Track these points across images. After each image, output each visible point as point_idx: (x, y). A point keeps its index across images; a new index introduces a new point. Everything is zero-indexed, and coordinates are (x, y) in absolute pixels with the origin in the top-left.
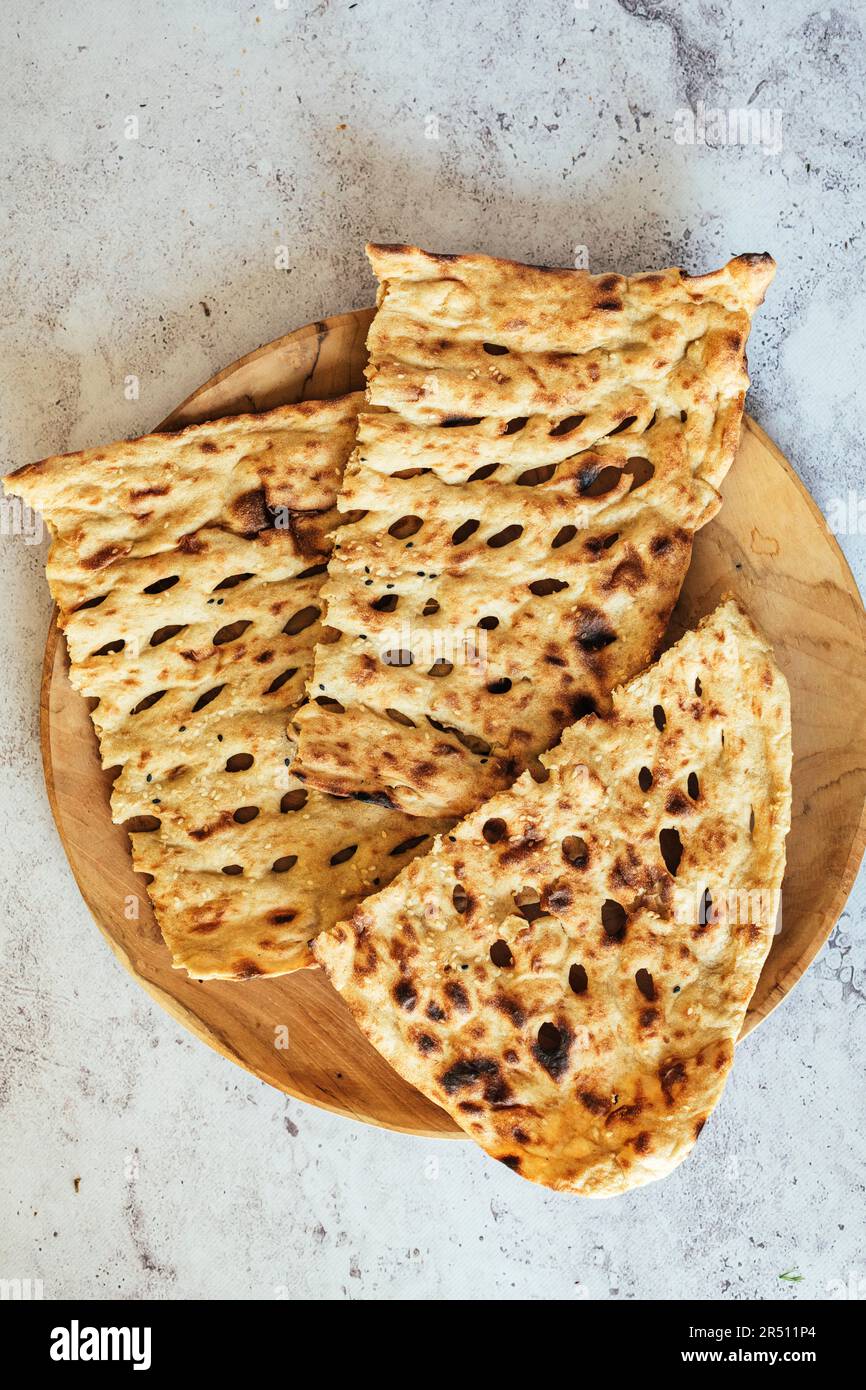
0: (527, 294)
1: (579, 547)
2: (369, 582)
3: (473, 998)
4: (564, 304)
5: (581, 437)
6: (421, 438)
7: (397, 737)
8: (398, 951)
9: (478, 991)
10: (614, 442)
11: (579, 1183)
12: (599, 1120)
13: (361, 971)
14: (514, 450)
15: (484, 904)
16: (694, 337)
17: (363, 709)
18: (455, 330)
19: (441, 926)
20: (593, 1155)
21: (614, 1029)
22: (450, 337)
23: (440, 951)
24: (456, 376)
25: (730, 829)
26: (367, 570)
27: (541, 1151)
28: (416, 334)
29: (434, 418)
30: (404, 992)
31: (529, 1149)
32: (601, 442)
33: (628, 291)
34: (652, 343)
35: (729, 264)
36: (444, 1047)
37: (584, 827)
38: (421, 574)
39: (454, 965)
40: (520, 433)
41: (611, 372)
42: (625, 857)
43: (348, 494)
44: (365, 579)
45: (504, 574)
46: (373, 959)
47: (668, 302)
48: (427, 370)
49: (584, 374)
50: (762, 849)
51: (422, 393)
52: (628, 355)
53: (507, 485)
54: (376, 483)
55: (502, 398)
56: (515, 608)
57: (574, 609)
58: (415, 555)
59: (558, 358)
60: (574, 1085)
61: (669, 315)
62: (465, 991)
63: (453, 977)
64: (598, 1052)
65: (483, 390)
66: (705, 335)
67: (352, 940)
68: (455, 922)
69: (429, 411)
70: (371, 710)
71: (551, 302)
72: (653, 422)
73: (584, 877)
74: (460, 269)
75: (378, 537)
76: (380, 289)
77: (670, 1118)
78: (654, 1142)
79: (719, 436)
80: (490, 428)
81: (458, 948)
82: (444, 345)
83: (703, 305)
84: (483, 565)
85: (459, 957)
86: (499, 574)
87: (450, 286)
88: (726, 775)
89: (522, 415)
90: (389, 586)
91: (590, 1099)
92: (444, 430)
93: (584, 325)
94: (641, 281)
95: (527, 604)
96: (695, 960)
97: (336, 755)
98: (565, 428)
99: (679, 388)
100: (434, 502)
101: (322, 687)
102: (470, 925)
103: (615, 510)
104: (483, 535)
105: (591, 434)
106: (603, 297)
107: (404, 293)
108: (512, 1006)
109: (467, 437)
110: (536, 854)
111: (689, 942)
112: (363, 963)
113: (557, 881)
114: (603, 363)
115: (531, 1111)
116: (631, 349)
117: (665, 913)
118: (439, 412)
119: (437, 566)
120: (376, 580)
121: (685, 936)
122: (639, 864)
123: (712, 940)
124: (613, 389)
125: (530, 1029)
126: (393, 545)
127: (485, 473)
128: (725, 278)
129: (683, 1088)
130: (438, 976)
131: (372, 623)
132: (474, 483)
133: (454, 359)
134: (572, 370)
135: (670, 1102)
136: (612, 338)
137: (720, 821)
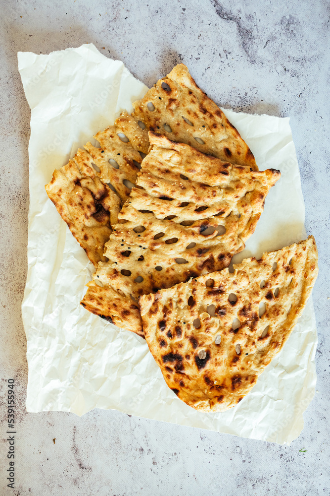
0: (198, 162)
1: (195, 251)
2: (122, 245)
3: (183, 334)
4: (210, 168)
5: (205, 214)
6: (151, 200)
7: (119, 299)
8: (166, 310)
9: (186, 332)
10: (215, 219)
11: (196, 405)
12: (208, 387)
13: (152, 312)
14: (181, 212)
15: (198, 305)
16: (249, 191)
17: (110, 287)
18: (172, 167)
19: (182, 307)
20: (203, 397)
21: (224, 360)
22: (169, 169)
23: (178, 315)
24: (169, 183)
25: (282, 310)
26: (123, 240)
27: (187, 391)
28: (159, 166)
29: (157, 195)
30: (162, 324)
31: (183, 389)
32: (211, 217)
33: (232, 170)
34: (235, 189)
35: (266, 171)
36: (168, 347)
37: (238, 292)
38: (141, 246)
39: (181, 321)
40: (185, 207)
41: (219, 195)
42: (247, 307)
43: (123, 213)
44: (122, 243)
45: (168, 254)
46: (156, 310)
47: (244, 177)
48: (159, 178)
49: (210, 193)
50: (290, 320)
51: (155, 185)
52: (227, 191)
53: (177, 224)
54: (133, 211)
55: (181, 194)
56: (169, 266)
57: (188, 271)
58: (140, 240)
59: (204, 186)
60: (204, 373)
61: (243, 181)
62: (182, 331)
63: (179, 325)
64: (216, 365)
65: (176, 190)
66: (253, 191)
67: (153, 301)
68: (186, 308)
69: (156, 192)
70: (113, 288)
71: (206, 167)
72: (229, 215)
73: (232, 308)
74: (178, 147)
75: (129, 230)
76: (150, 147)
77: (232, 394)
78: (224, 399)
79: (249, 226)
80: (175, 203)
81: (184, 316)
82: (167, 172)
83: (255, 181)
84: (162, 249)
85: (184, 320)
86: (166, 253)
87: (173, 152)
88: (288, 293)
89: (187, 202)
90: (129, 248)
91: (207, 380)
92: (160, 200)
93: (214, 177)
94: (237, 168)
95: (173, 265)
96: (256, 347)
97: (97, 301)
98: (200, 210)
99: (240, 207)
100: (151, 224)
101: (98, 276)
102: (191, 310)
103: (210, 241)
104: (164, 239)
105: (208, 214)
106: (223, 169)
107: (157, 151)
108: (194, 341)
109: (167, 204)
110: (220, 295)
111: (256, 340)
112: (153, 310)
113: (223, 306)
114: (218, 191)
115: (188, 377)
116: (228, 190)
117: (252, 329)
118: (159, 193)
119: (146, 245)
120: (125, 245)
121: (255, 338)
122: (251, 310)
123: (264, 343)
124: (219, 201)
125: (197, 350)
126: (133, 234)
127: (170, 218)
128: (264, 175)
129: (239, 386)
130: (175, 323)
131: (120, 259)
132: (166, 220)
133: (169, 177)
134: (207, 191)
135: (233, 389)
136: (223, 184)
137: (280, 306)
